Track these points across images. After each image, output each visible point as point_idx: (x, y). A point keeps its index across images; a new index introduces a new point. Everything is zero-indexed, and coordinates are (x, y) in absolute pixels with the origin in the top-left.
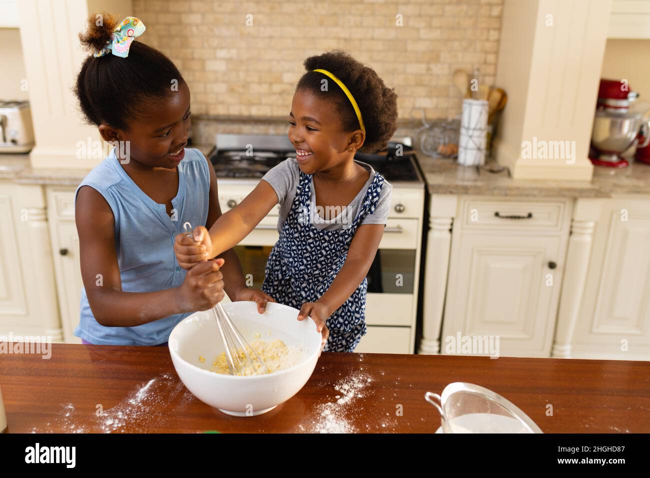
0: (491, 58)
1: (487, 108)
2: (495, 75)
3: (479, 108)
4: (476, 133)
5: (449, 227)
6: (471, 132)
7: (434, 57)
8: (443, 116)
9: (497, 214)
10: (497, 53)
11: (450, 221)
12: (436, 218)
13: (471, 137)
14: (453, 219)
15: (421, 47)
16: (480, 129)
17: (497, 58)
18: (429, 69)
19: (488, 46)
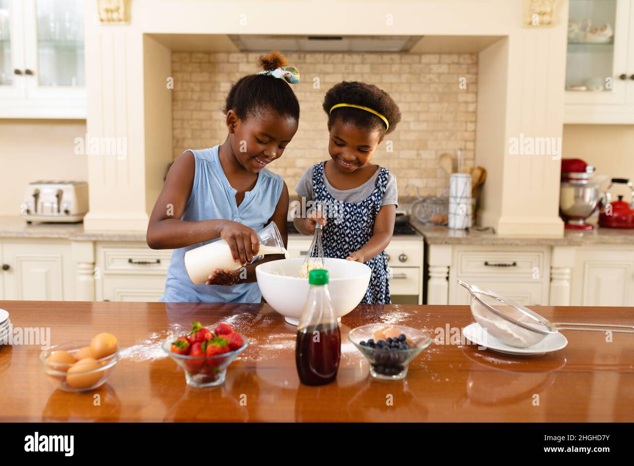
0: (470, 145)
1: (470, 179)
2: (474, 159)
3: (464, 180)
4: (463, 201)
5: (446, 275)
6: (458, 200)
7: (422, 145)
8: (433, 194)
9: (486, 264)
10: (474, 141)
11: (446, 270)
12: (434, 267)
13: (459, 204)
14: (449, 267)
15: (412, 136)
16: (466, 197)
17: (475, 145)
18: (418, 155)
19: (467, 135)
